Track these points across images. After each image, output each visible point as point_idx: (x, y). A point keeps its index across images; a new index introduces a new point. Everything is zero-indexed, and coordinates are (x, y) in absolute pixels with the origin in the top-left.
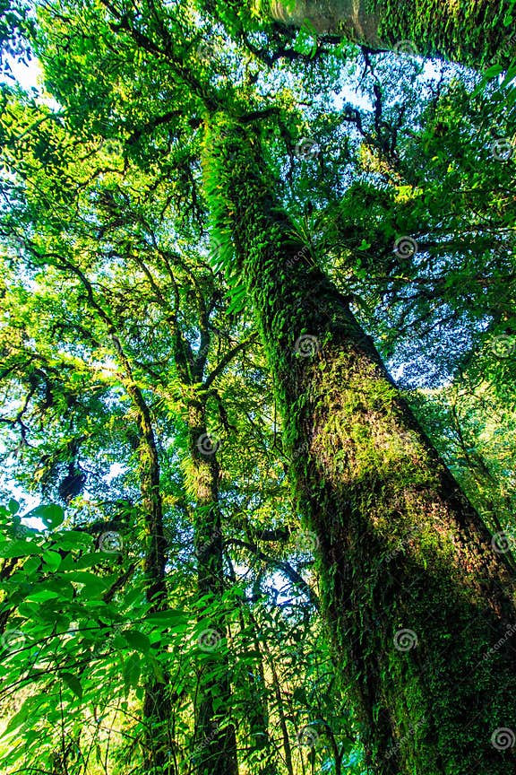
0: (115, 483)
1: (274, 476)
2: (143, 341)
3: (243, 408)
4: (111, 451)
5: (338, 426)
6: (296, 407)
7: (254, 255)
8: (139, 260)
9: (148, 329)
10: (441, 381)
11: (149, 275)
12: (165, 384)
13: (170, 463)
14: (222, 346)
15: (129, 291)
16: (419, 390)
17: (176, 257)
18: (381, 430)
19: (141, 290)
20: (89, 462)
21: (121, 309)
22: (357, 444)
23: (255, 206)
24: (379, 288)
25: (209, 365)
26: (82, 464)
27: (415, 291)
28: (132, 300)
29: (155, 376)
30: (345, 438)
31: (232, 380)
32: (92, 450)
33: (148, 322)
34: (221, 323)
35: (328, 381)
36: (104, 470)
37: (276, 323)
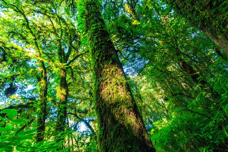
0: (29, 91)
1: (85, 94)
2: (47, 45)
3: (79, 73)
4: (28, 81)
5: (110, 88)
6: (99, 80)
7: (92, 30)
8: (49, 17)
9: (49, 42)
10: (135, 74)
11: (52, 23)
12: (53, 61)
13: (51, 87)
14: (75, 53)
15: (43, 26)
16: (129, 76)
17: (63, 20)
18: (121, 91)
19: (49, 28)
20: (20, 83)
21: (40, 32)
22: (114, 94)
23: (94, 14)
24: (124, 46)
25: (70, 58)
26: (16, 84)
27: (133, 49)
28: (44, 30)
29: (50, 58)
30: (112, 92)
31: (77, 64)
32: (21, 79)
33: (49, 39)
34: (76, 46)
35: (109, 75)
36: (25, 87)
37: (96, 53)
